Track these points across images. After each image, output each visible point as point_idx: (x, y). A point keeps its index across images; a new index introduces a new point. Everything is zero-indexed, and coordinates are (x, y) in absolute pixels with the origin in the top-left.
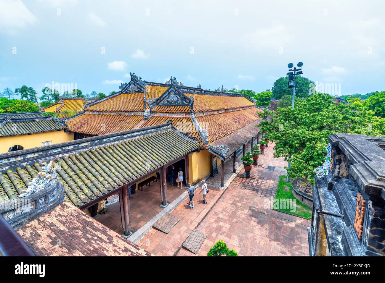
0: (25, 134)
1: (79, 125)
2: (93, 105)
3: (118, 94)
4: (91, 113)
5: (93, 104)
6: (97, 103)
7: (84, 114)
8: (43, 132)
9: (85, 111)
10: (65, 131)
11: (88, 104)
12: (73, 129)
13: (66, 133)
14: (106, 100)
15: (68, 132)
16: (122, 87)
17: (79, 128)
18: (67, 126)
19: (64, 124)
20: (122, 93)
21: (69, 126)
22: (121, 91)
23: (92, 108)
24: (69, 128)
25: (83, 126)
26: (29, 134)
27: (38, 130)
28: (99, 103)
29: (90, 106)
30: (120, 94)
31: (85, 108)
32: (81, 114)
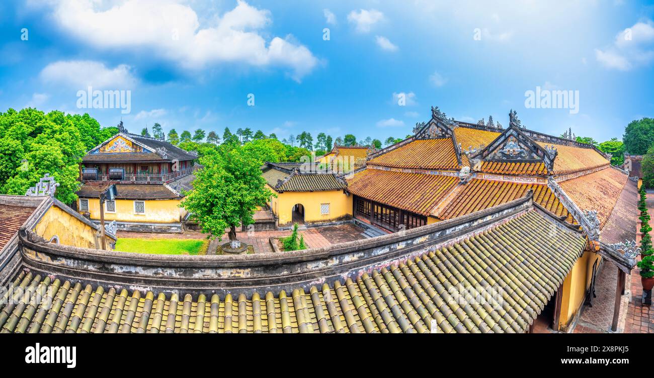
0: (308, 191)
1: (360, 185)
2: (377, 156)
3: (411, 139)
4: (375, 168)
5: (377, 154)
6: (383, 153)
7: (366, 169)
8: (324, 190)
9: (367, 164)
10: (346, 191)
11: (372, 155)
12: (353, 190)
13: (345, 194)
14: (394, 149)
15: (347, 194)
16: (417, 129)
17: (361, 189)
18: (347, 185)
19: (344, 181)
20: (416, 139)
21: (349, 185)
22: (415, 136)
23: (376, 161)
24: (349, 189)
25: (365, 186)
26: (311, 191)
27: (319, 187)
28: (385, 153)
29: (374, 157)
30: (413, 141)
31: (367, 160)
32: (362, 168)
